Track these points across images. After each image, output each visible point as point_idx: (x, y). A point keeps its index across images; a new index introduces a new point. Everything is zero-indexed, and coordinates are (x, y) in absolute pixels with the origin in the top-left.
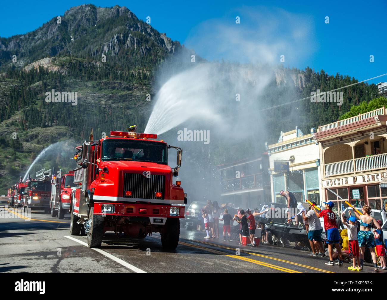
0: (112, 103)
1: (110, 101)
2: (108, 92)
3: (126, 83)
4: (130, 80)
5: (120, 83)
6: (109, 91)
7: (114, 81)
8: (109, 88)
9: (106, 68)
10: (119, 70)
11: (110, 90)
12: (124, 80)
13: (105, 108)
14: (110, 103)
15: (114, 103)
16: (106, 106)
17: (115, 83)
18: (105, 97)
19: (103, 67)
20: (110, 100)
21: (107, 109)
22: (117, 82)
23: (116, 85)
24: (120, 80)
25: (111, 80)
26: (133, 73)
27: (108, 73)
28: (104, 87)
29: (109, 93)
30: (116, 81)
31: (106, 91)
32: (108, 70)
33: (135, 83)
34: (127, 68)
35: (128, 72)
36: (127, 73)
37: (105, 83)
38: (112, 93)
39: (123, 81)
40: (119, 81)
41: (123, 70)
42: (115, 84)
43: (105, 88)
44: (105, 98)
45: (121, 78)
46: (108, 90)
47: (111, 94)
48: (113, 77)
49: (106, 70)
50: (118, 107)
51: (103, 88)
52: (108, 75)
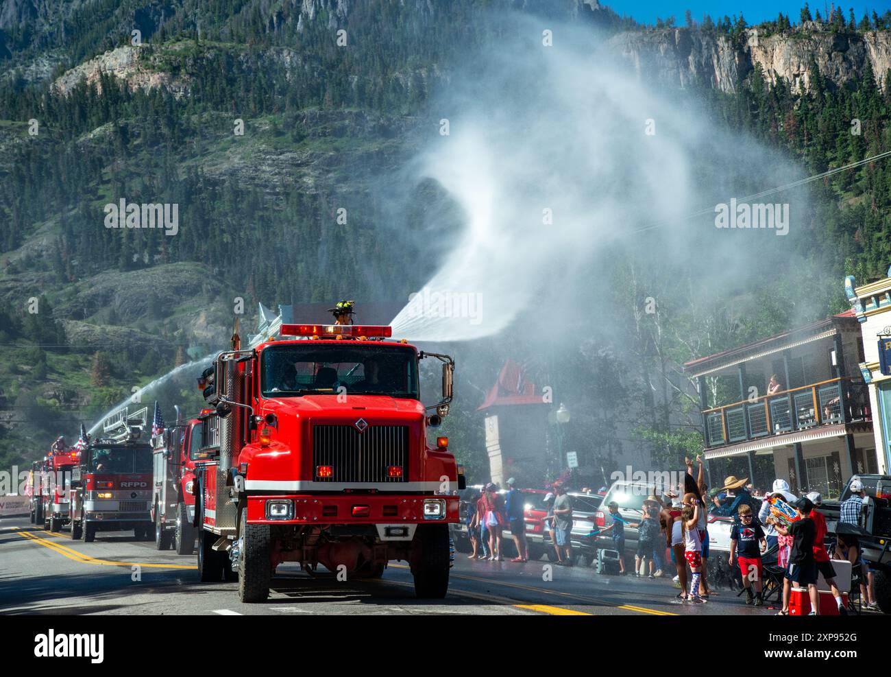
0: (338, 181)
1: (331, 175)
2: (324, 147)
3: (378, 114)
4: (390, 104)
5: (359, 116)
6: (325, 142)
7: (341, 109)
8: (324, 135)
9: (313, 70)
10: (354, 73)
11: (329, 139)
12: (371, 105)
13: (315, 197)
14: (331, 182)
15: (345, 179)
16: (320, 192)
17: (342, 117)
18: (316, 162)
19: (303, 67)
20: (328, 172)
21: (323, 200)
22: (350, 113)
23: (347, 122)
24: (359, 105)
25: (329, 107)
26: (397, 79)
27: (318, 84)
28: (310, 131)
29: (326, 151)
30: (347, 111)
31: (317, 143)
32: (319, 74)
33: (405, 112)
34: (378, 67)
35: (383, 79)
36: (379, 80)
37: (312, 119)
38: (336, 149)
39: (368, 108)
40: (354, 110)
41: (366, 74)
42: (344, 119)
43: (314, 135)
44: (315, 168)
45: (362, 99)
46: (322, 138)
47: (331, 154)
48: (338, 98)
49: (313, 76)
50: (357, 193)
51: (308, 135)
52: (318, 90)
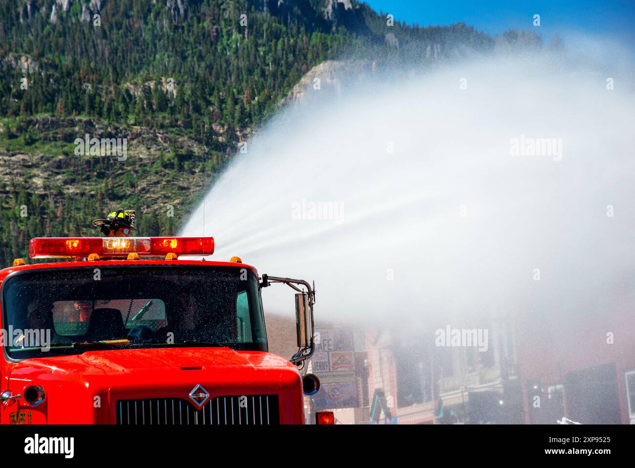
0: (66, 183)
1: (59, 177)
2: (54, 150)
3: (106, 122)
4: (118, 114)
5: (89, 124)
6: (56, 146)
7: (72, 117)
8: (55, 139)
9: (48, 77)
10: (88, 81)
11: (59, 143)
12: (100, 114)
13: (43, 197)
14: (59, 183)
15: (72, 181)
16: (47, 192)
17: (73, 124)
18: (46, 164)
19: (40, 74)
20: (58, 174)
21: (51, 200)
22: (80, 121)
23: (77, 129)
24: (89, 113)
25: (60, 114)
26: (127, 91)
27: (54, 90)
28: (42, 135)
29: (56, 154)
30: (77, 118)
31: (47, 147)
32: (55, 81)
33: (132, 122)
34: (111, 76)
35: (116, 88)
36: (112, 88)
37: (44, 124)
38: (66, 154)
39: (97, 117)
40: (84, 118)
41: (100, 82)
42: (74, 126)
43: (45, 139)
44: (46, 169)
45: (92, 107)
46: (53, 143)
47: (61, 157)
48: (70, 105)
49: (48, 82)
50: (83, 194)
51: (40, 139)
52: (53, 96)
